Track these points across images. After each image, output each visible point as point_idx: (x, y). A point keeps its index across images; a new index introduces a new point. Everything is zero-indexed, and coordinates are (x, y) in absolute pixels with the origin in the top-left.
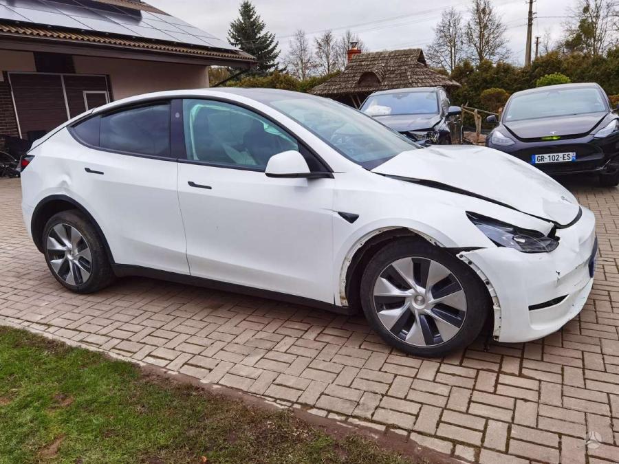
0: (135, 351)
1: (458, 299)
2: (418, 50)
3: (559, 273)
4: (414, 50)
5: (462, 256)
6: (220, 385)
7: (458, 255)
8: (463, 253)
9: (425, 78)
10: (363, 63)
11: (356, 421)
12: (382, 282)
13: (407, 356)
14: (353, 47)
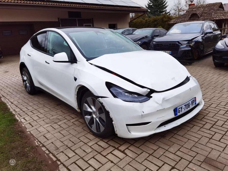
0: (22, 116)
1: (103, 116)
2: (220, 3)
3: (143, 112)
4: (218, 3)
5: (99, 100)
6: (30, 133)
7: (98, 99)
8: (100, 99)
9: (221, 15)
10: (194, 9)
11: (51, 155)
12: (85, 105)
13: (93, 135)
14: (191, 3)
